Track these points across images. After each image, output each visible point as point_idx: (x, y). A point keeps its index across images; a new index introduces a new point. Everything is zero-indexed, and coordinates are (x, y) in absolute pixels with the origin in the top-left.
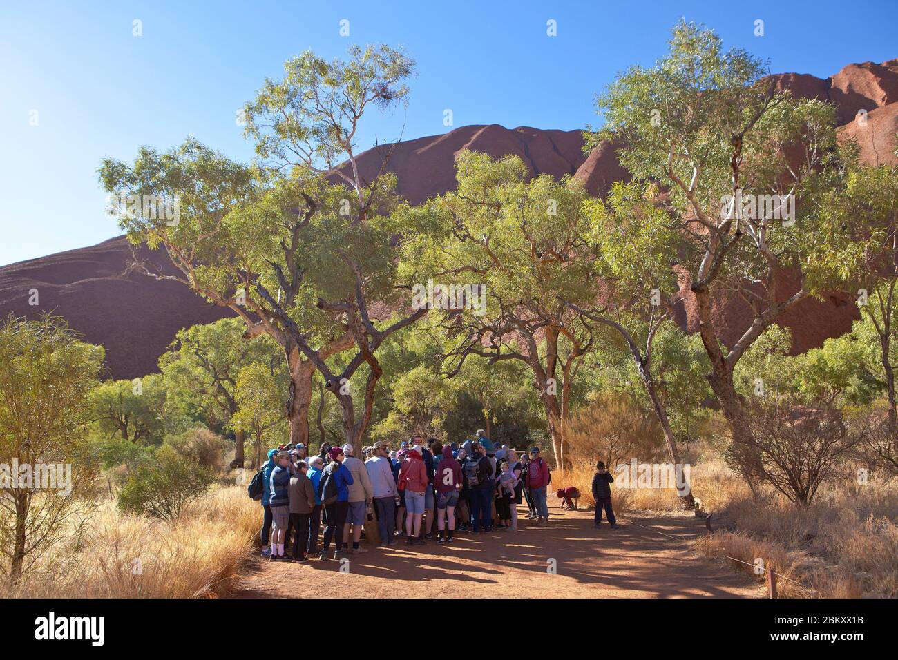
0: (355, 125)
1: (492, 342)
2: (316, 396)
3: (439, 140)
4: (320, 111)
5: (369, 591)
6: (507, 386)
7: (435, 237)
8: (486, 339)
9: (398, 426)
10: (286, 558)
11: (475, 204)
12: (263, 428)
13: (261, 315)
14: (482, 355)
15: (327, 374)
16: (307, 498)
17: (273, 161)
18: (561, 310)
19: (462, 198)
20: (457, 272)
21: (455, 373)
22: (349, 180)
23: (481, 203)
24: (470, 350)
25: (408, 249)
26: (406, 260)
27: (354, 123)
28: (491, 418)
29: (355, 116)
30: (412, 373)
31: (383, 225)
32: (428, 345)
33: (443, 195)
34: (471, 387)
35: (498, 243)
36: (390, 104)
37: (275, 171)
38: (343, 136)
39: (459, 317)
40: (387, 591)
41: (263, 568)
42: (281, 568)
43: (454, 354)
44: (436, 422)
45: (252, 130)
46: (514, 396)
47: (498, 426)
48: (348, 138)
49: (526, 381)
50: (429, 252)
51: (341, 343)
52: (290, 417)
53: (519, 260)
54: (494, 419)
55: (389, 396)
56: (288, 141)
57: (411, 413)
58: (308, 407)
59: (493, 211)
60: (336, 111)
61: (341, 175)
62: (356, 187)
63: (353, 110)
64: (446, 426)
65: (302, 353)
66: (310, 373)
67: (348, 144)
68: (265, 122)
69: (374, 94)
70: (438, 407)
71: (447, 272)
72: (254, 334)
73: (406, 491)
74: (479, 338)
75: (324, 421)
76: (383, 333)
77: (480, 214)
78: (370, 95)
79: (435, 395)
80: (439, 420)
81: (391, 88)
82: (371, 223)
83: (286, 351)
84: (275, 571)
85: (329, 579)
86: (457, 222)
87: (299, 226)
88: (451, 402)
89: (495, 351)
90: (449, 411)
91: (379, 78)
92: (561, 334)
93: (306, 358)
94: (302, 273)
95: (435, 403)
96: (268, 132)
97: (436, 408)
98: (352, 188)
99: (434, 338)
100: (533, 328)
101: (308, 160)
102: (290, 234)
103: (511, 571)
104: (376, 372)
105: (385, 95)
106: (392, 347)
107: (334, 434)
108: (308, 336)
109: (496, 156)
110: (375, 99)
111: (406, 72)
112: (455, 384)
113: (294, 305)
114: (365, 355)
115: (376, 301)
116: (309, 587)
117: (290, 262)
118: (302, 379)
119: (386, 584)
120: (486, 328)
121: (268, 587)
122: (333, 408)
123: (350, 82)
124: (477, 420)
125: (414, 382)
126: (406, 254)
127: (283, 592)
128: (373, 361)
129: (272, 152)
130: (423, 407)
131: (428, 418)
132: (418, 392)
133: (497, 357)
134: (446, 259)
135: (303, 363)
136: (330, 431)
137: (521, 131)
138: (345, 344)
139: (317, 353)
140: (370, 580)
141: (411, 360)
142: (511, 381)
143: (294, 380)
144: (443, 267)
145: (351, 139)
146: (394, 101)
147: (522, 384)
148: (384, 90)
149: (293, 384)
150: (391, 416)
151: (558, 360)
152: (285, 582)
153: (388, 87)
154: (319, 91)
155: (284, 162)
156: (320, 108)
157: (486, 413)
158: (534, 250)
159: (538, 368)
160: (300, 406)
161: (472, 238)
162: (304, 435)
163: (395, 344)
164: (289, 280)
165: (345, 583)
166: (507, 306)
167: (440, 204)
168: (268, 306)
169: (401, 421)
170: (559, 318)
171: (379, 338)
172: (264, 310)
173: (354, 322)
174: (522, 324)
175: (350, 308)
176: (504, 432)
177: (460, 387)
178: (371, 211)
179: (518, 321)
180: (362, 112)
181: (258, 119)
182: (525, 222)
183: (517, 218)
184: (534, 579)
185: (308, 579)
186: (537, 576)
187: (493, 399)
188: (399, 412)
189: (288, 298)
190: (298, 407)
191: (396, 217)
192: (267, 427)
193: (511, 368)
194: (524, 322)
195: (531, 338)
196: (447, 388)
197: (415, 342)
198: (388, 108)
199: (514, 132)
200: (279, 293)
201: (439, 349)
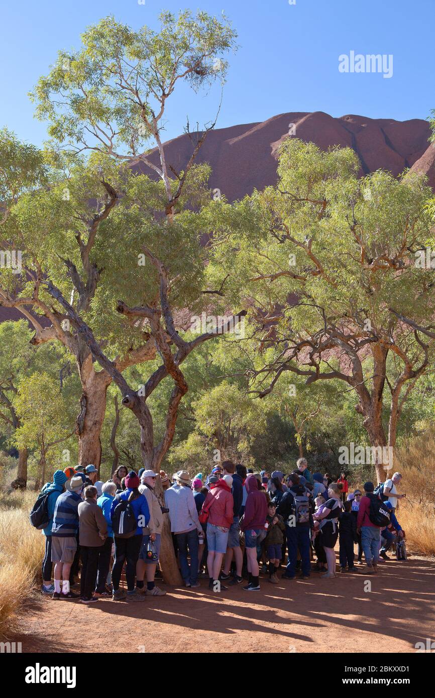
0: (163, 105)
1: (311, 358)
2: (110, 412)
3: (255, 129)
4: (123, 88)
5: (166, 643)
6: (324, 408)
7: (250, 237)
8: (304, 355)
9: (199, 449)
10: (71, 597)
11: (298, 200)
12: (49, 445)
13: (52, 318)
14: (299, 372)
15: (125, 388)
16: (98, 530)
17: (68, 145)
18: (392, 325)
19: (282, 193)
20: (274, 277)
21: (268, 392)
22: (155, 168)
23: (304, 200)
24: (285, 367)
25: (219, 249)
26: (216, 263)
27: (163, 102)
28: (304, 445)
29: (164, 94)
30: (216, 391)
31: (192, 222)
32: (236, 360)
33: (261, 189)
34: (282, 409)
35: (322, 246)
36: (205, 81)
37: (72, 156)
38: (150, 119)
39: (273, 328)
40: (187, 644)
41: (45, 607)
42: (64, 609)
43: (267, 370)
44: (242, 446)
45: (46, 109)
46: (332, 420)
47: (311, 453)
48: (155, 119)
49: (346, 404)
50: (242, 254)
51: (141, 354)
52: (80, 434)
53: (345, 266)
54: (308, 446)
55: (190, 414)
56: (86, 122)
57: (215, 434)
58: (100, 424)
59: (318, 209)
60: (143, 88)
61: (146, 162)
62: (163, 177)
63: (162, 87)
64: (253, 451)
65: (96, 363)
66: (104, 386)
67: (155, 127)
68: (61, 99)
69: (186, 69)
70: (245, 429)
71: (262, 277)
72: (43, 340)
73: (208, 524)
74: (295, 354)
75: (118, 440)
76: (190, 344)
77: (303, 212)
78: (182, 69)
79: (242, 416)
80: (246, 444)
81: (206, 62)
82: (179, 219)
83: (79, 360)
84: (57, 612)
85: (120, 625)
86: (277, 220)
87: (97, 219)
88: (260, 425)
89: (314, 368)
90: (258, 434)
91: (193, 49)
92: (390, 352)
93: (100, 369)
94: (100, 272)
95: (241, 425)
96: (65, 111)
97: (243, 430)
98: (157, 178)
99: (243, 351)
100: (359, 345)
101: (109, 144)
102: (87, 228)
103: (331, 627)
104: (182, 389)
105: (199, 70)
106: (196, 360)
107: (127, 455)
108: (104, 344)
109: (324, 146)
110: (187, 75)
111: (225, 44)
112: (265, 405)
113: (89, 309)
114: (169, 368)
115: (181, 307)
116: (97, 633)
117: (86, 259)
118: (95, 393)
119: (185, 636)
120: (305, 343)
121: (50, 631)
122: (126, 426)
123: (159, 55)
124: (289, 446)
125: (218, 400)
126: (217, 256)
127: (66, 639)
128: (178, 376)
129: (69, 135)
130: (227, 429)
131: (234, 441)
132: (223, 412)
133: (315, 376)
134: (262, 263)
135: (97, 374)
136: (123, 451)
137: (350, 120)
138: (145, 354)
139: (114, 364)
140: (167, 628)
141: (215, 376)
142: (329, 403)
143: (85, 393)
144: (258, 271)
145: (159, 122)
146: (209, 78)
147: (341, 407)
148: (198, 64)
149: (85, 397)
150: (192, 438)
151: (386, 381)
152: (70, 626)
153: (203, 62)
154: (122, 64)
155: (81, 146)
156: (124, 84)
157: (299, 440)
158: (364, 254)
159: (363, 391)
160: (92, 423)
161: (293, 240)
162: (95, 455)
163: (199, 357)
164: (83, 280)
165: (139, 631)
166: (330, 318)
167: (257, 199)
168: (60, 308)
169: (203, 443)
170: (389, 333)
171: (186, 349)
172: (56, 313)
173: (158, 330)
174: (346, 339)
175: (153, 314)
176: (318, 460)
177: (271, 408)
178: (178, 204)
179: (342, 336)
180: (172, 90)
181: (54, 96)
182: (355, 222)
183: (347, 217)
184: (359, 639)
185: (95, 624)
186: (362, 636)
187: (307, 422)
188: (201, 434)
189: (82, 300)
190: (89, 424)
191: (207, 213)
192: (52, 444)
193: (330, 390)
194: (350, 337)
195: (356, 356)
196: (255, 408)
197: (222, 355)
198: (202, 85)
199: (340, 121)
200: (72, 294)
201: (248, 365)
